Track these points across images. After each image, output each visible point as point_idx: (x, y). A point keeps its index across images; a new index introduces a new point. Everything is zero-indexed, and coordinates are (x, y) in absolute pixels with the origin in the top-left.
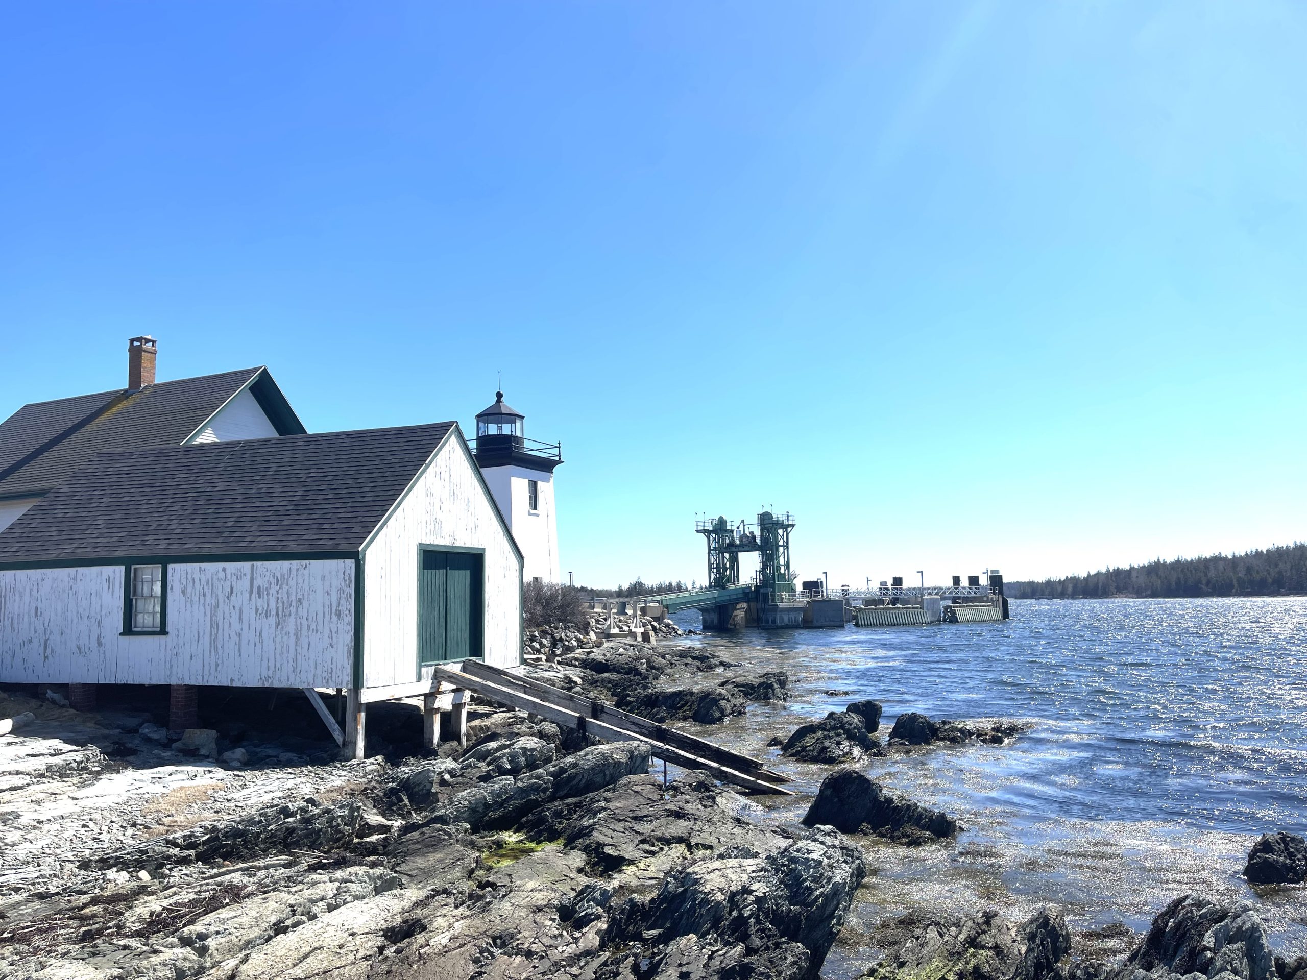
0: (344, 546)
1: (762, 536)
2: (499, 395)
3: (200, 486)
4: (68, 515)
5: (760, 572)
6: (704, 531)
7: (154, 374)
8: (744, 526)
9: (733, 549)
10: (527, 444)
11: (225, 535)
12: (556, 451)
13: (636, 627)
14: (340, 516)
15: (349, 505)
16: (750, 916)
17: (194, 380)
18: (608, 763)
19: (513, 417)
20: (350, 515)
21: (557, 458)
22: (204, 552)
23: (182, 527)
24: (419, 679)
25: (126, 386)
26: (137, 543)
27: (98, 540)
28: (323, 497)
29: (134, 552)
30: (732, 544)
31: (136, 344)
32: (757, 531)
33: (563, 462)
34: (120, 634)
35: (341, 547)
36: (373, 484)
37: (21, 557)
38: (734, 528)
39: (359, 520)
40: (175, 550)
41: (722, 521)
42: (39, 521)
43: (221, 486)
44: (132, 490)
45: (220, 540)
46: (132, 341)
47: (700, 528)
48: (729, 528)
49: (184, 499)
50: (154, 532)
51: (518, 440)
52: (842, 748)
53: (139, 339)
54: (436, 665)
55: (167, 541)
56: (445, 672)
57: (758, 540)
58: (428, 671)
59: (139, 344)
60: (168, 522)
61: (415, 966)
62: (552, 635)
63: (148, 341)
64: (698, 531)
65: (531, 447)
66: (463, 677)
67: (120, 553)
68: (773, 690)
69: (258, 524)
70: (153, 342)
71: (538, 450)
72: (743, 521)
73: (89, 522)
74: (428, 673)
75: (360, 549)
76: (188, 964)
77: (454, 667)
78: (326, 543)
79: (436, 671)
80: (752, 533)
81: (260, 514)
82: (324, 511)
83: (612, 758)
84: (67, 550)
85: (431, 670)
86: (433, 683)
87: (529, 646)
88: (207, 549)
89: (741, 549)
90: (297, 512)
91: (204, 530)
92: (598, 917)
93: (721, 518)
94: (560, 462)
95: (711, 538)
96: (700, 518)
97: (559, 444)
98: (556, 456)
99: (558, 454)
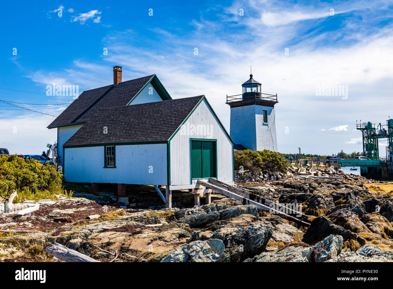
0: (164, 139)
1: (389, 131)
2: (251, 76)
3: (126, 120)
4: (90, 130)
5: (388, 147)
6: (361, 129)
7: (121, 79)
8: (381, 126)
9: (375, 137)
10: (263, 96)
11: (131, 136)
12: (275, 98)
13: (312, 171)
14: (164, 129)
15: (167, 126)
16: (229, 240)
17: (133, 80)
18: (239, 210)
19: (257, 85)
20: (167, 129)
21: (276, 101)
22: (125, 142)
23: (120, 134)
24: (191, 183)
25: (113, 84)
26: (107, 139)
27: (97, 138)
28: (160, 123)
29: (107, 142)
30: (375, 135)
31: (115, 68)
32: (386, 128)
33: (278, 102)
34: (104, 168)
35: (163, 139)
36: (175, 119)
37: (77, 144)
38: (376, 127)
39: (169, 131)
40: (117, 141)
41: (370, 124)
42: (82, 132)
43: (132, 120)
44: (108, 122)
45: (130, 138)
46: (114, 67)
47: (358, 128)
48: (373, 127)
49: (121, 125)
50: (112, 136)
51: (258, 94)
52: (347, 214)
53: (116, 67)
54: (198, 179)
55: (115, 138)
56: (200, 182)
57: (387, 132)
58: (195, 181)
59: (116, 68)
60: (116, 132)
61: (136, 239)
62: (269, 173)
63: (119, 67)
64: (358, 129)
66: (208, 185)
67: (103, 142)
68: (350, 196)
69: (141, 132)
70: (121, 67)
71: (267, 98)
72: (380, 124)
73: (95, 133)
74: (195, 182)
75: (168, 140)
76: (88, 233)
77: (205, 180)
78: (159, 139)
79: (198, 181)
80: (384, 129)
81: (142, 129)
82: (160, 128)
83: (241, 209)
84: (89, 142)
85: (196, 181)
86: (196, 185)
87: (259, 177)
88: (126, 141)
89: (379, 137)
90: (152, 129)
91: (126, 135)
92: (189, 237)
93: (369, 122)
94: (277, 102)
95: (364, 132)
96: (359, 123)
97: (276, 94)
98: (276, 100)
99: (276, 99)
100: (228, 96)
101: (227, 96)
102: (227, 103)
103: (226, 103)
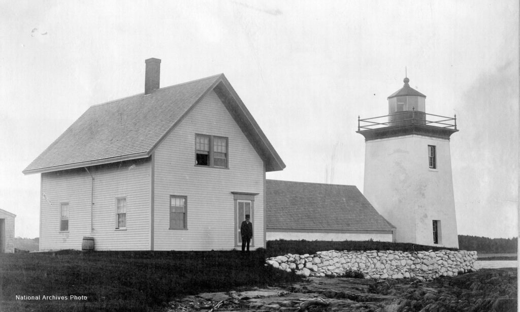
2: (407, 81)
10: (428, 118)
12: (452, 122)
19: (417, 97)
21: (453, 128)
33: (458, 131)
51: (420, 115)
65: (431, 120)
71: (436, 122)
94: (456, 130)
97: (455, 116)
98: (453, 126)
99: (454, 124)
100: (360, 119)
101: (359, 117)
102: (359, 132)
103: (357, 132)
